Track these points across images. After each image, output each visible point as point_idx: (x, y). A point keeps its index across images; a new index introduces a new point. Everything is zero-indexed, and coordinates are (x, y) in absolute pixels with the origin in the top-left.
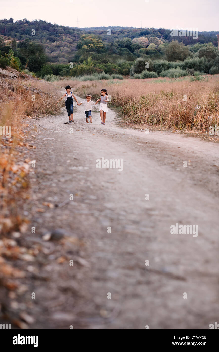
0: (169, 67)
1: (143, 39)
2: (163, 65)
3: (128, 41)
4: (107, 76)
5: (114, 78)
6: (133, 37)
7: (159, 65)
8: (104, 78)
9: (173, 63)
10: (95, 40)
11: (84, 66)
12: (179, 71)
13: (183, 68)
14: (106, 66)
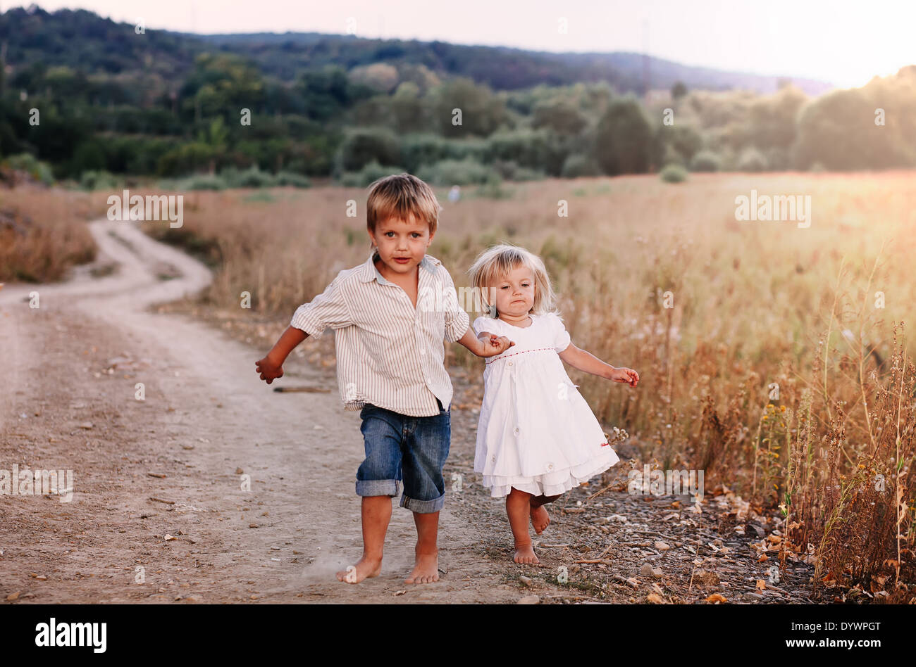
0: (445, 154)
1: (382, 71)
2: (429, 150)
3: (336, 76)
4: (265, 177)
5: (283, 183)
6: (353, 63)
7: (416, 150)
8: (254, 184)
9: (459, 144)
10: (238, 72)
11: (199, 146)
12: (471, 167)
13: (486, 158)
14: (264, 149)
